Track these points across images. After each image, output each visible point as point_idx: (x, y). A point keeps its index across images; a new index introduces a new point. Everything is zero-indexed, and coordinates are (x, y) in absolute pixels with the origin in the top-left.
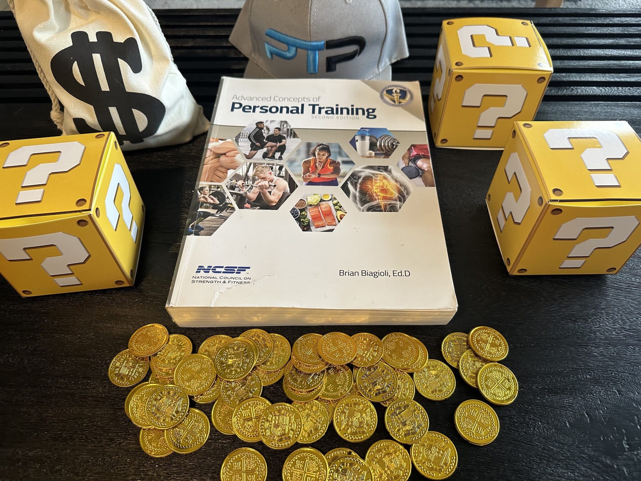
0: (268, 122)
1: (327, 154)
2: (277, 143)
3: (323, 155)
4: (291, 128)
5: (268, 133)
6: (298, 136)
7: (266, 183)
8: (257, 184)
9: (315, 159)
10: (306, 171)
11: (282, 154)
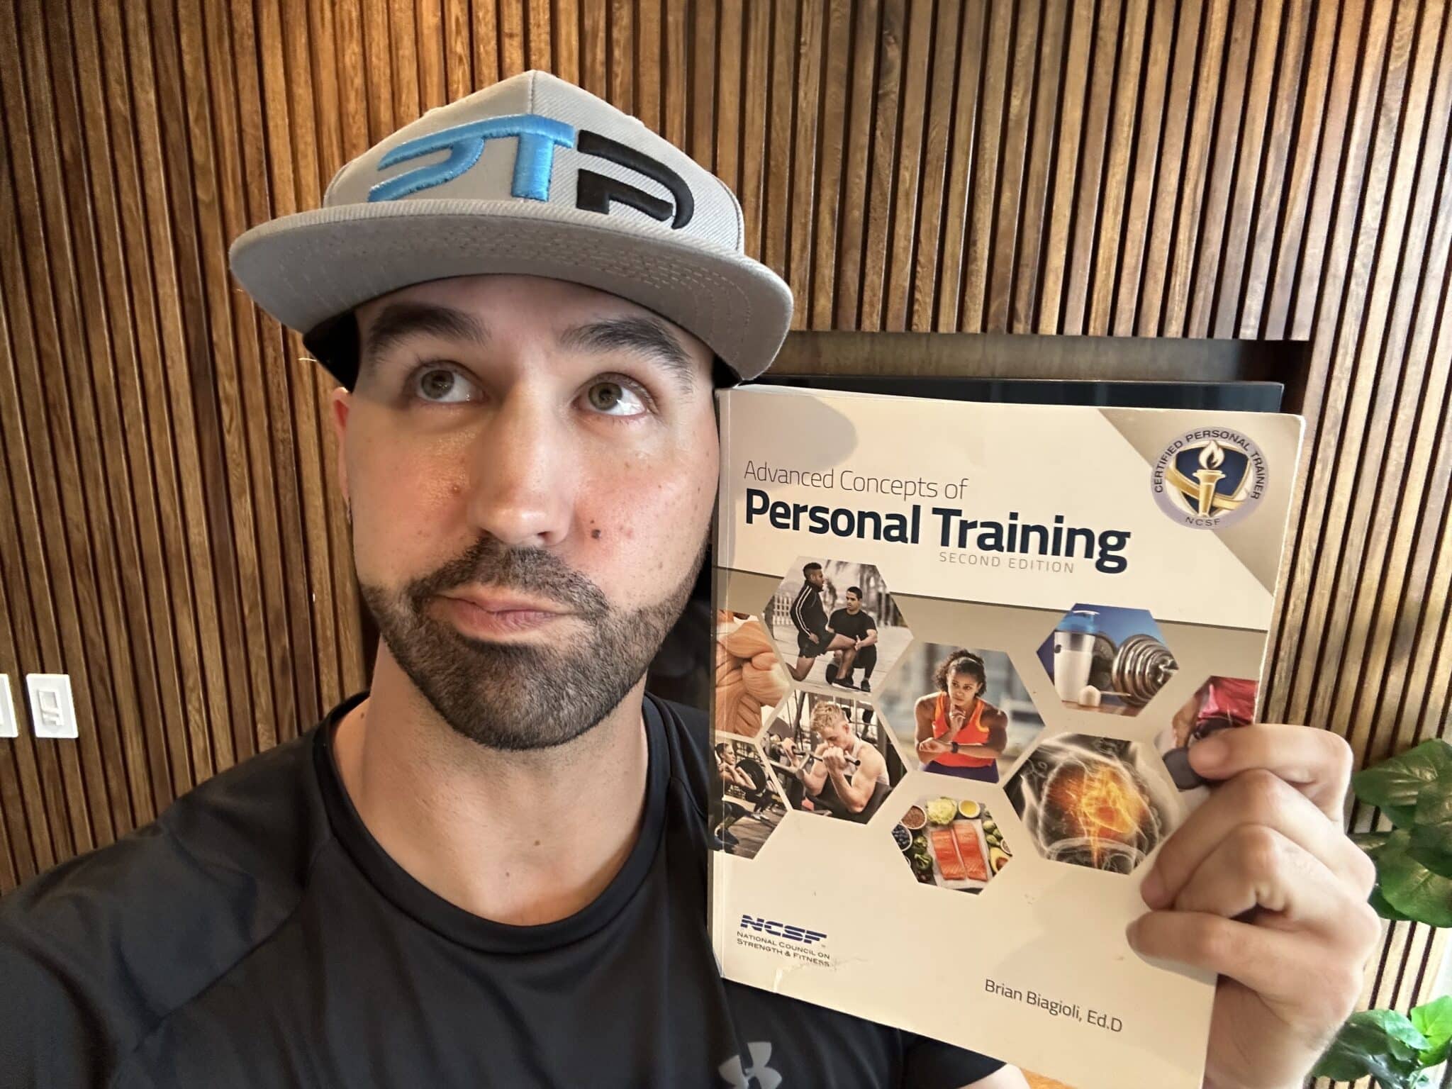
0: (832, 566)
1: (975, 684)
2: (856, 639)
3: (966, 687)
4: (888, 591)
5: (833, 605)
6: (906, 621)
7: (836, 752)
8: (821, 753)
9: (946, 699)
10: (925, 732)
11: (868, 675)
